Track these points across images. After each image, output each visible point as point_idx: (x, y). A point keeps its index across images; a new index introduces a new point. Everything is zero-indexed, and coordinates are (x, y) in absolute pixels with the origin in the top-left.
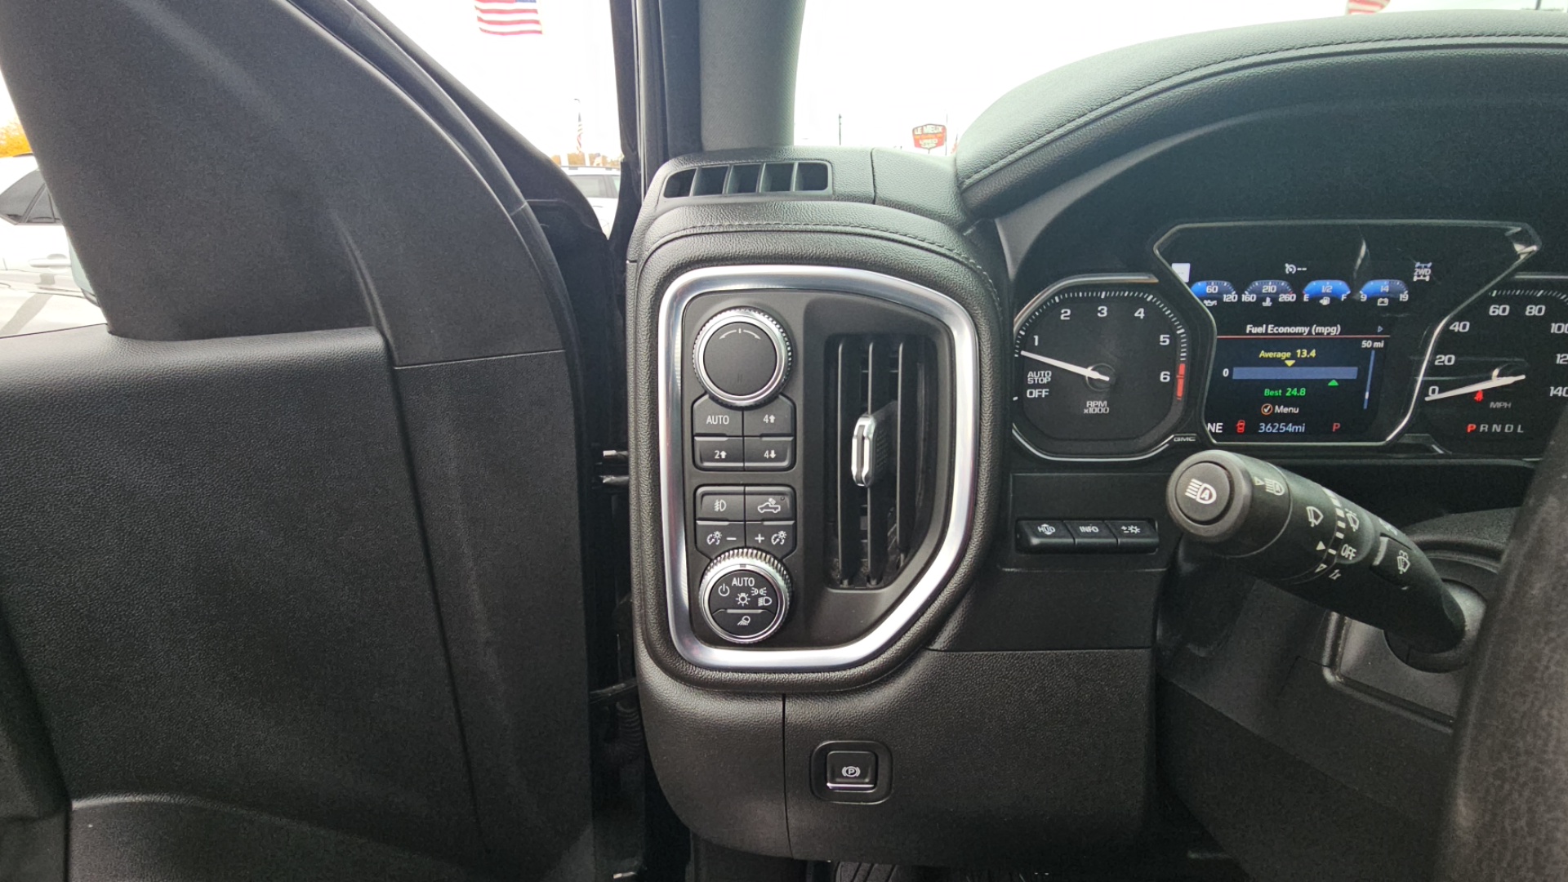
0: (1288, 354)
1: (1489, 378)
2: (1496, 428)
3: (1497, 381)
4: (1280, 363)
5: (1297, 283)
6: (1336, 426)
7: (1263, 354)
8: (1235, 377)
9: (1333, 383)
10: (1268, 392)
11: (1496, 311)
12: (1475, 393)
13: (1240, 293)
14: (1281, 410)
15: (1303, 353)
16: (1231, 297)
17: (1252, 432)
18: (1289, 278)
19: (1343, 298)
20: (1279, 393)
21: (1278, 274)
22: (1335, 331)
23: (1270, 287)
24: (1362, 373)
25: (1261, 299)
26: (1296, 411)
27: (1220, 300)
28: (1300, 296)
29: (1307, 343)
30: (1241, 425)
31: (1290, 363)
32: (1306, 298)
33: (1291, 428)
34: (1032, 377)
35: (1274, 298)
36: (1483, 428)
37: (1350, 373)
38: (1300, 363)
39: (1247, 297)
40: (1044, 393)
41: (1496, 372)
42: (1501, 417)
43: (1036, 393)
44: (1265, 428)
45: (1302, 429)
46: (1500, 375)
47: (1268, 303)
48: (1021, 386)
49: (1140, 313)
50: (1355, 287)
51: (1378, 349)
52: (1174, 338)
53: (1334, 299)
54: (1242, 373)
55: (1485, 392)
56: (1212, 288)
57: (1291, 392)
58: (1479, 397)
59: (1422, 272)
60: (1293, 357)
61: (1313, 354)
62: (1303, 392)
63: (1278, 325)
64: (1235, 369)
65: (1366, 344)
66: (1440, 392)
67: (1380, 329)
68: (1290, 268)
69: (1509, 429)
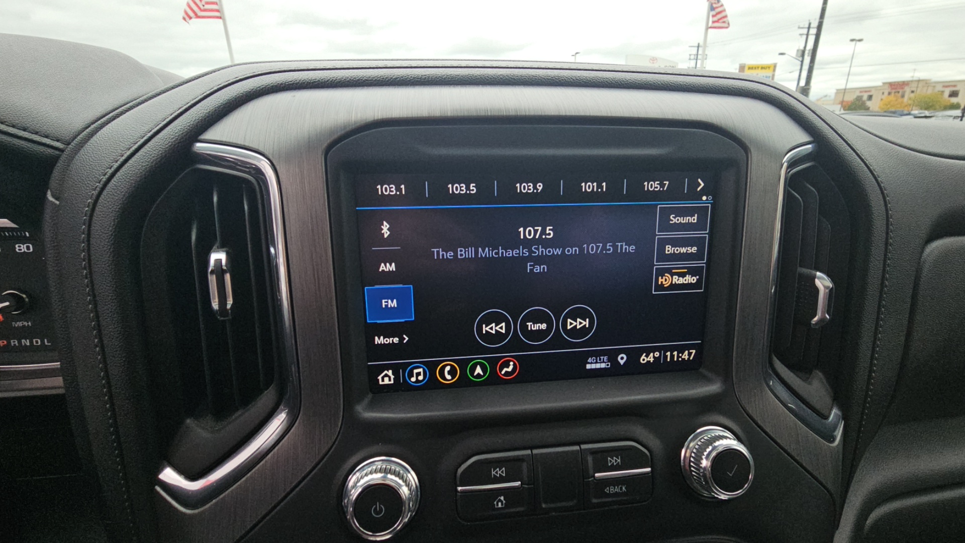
2: (25, 342)
36: (13, 343)
69: (37, 342)
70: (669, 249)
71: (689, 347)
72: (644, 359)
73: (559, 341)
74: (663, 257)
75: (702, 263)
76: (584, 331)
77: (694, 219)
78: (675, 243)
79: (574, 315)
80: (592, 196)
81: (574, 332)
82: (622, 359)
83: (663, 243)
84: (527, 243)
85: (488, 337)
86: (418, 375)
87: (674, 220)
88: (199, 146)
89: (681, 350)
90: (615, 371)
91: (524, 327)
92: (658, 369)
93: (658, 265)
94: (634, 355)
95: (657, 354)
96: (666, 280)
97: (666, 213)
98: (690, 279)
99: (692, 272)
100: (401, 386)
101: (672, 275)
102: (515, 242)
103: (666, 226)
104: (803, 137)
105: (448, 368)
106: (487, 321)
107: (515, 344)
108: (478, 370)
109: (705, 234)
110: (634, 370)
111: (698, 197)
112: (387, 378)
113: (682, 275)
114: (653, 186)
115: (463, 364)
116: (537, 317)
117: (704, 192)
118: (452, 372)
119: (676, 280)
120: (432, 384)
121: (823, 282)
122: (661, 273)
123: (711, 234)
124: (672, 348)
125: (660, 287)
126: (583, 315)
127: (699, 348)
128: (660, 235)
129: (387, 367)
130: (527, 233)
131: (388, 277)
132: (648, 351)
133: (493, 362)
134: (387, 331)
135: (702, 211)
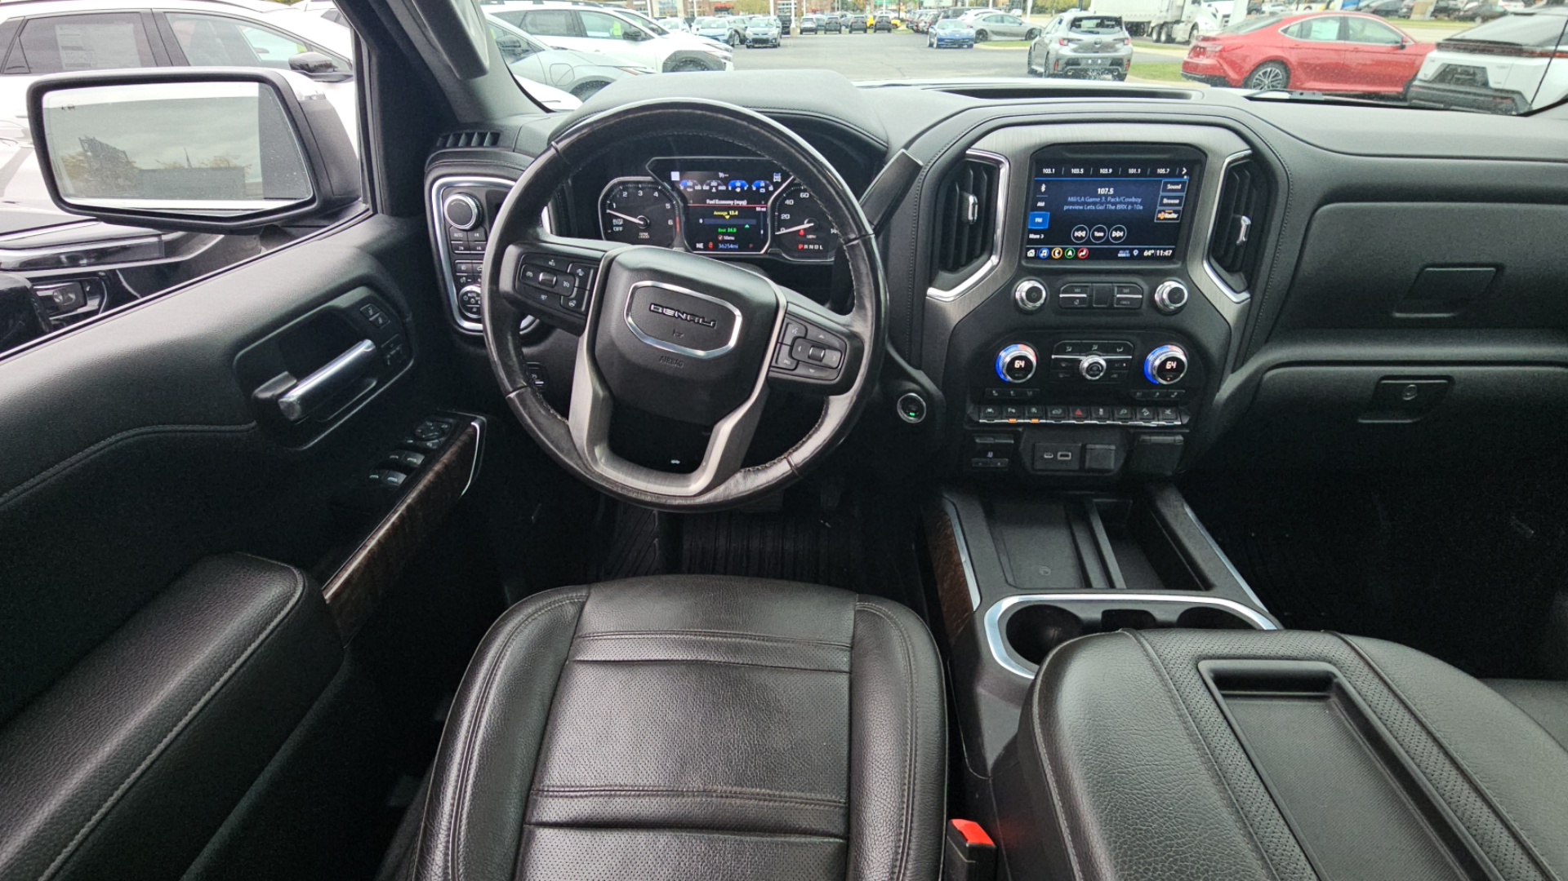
0: (726, 213)
1: (803, 224)
2: (811, 247)
3: (806, 225)
4: (723, 217)
5: (725, 182)
6: (751, 246)
7: (716, 213)
8: (706, 223)
9: (747, 226)
10: (720, 230)
11: (803, 195)
12: (799, 231)
13: (702, 185)
14: (726, 238)
15: (732, 213)
16: (698, 187)
17: (715, 248)
18: (721, 179)
19: (746, 188)
20: (724, 230)
21: (717, 178)
22: (744, 203)
23: (714, 183)
24: (758, 223)
25: (711, 188)
26: (733, 238)
27: (694, 188)
28: (727, 188)
29: (734, 208)
30: (711, 245)
31: (728, 217)
32: (730, 188)
33: (732, 246)
34: (615, 221)
35: (716, 187)
36: (806, 247)
37: (754, 222)
38: (731, 217)
39: (706, 188)
40: (621, 229)
41: (806, 222)
42: (810, 242)
43: (617, 229)
44: (721, 246)
45: (737, 247)
46: (808, 222)
47: (714, 190)
48: (612, 226)
49: (656, 194)
50: (750, 183)
51: (763, 212)
52: (672, 205)
53: (742, 187)
54: (710, 221)
55: (805, 230)
56: (690, 183)
57: (730, 230)
58: (802, 233)
59: (777, 177)
60: (728, 214)
61: (737, 213)
62: (735, 230)
63: (720, 199)
64: (705, 220)
65: (758, 209)
66: (786, 228)
67: (763, 202)
68: (721, 175)
69: (816, 247)
70: (1165, 201)
71: (1169, 249)
72: (1146, 253)
73: (1107, 242)
74: (1162, 204)
75: (1180, 208)
76: (1120, 238)
77: (1179, 187)
78: (1169, 198)
79: (1116, 230)
80: (1133, 175)
81: (1116, 238)
82: (1136, 253)
83: (1163, 198)
84: (1101, 196)
85: (1077, 238)
86: (1044, 253)
87: (1170, 187)
88: (968, 152)
89: (1165, 250)
90: (1132, 258)
91: (1093, 234)
92: (1153, 258)
93: (1159, 208)
94: (1141, 251)
95: (1153, 251)
96: (1162, 216)
97: (1166, 184)
98: (1174, 216)
99: (1175, 212)
100: (1037, 257)
101: (1165, 212)
102: (1096, 195)
103: (1165, 190)
104: (1246, 146)
105: (1057, 251)
106: (1078, 230)
107: (1088, 242)
108: (1070, 253)
109: (1184, 194)
110: (1141, 257)
111: (1183, 176)
112: (1031, 253)
113: (1170, 213)
114: (1161, 171)
115: (1064, 249)
116: (1099, 230)
117: (1186, 174)
118: (1059, 253)
119: (1167, 216)
120: (1050, 257)
121: (1245, 221)
122: (1160, 212)
123: (1187, 194)
124: (1160, 249)
125: (1158, 219)
126: (1120, 229)
127: (1173, 250)
128: (1161, 194)
129: (1032, 248)
130: (1101, 191)
131: (1041, 209)
132: (1149, 249)
133: (1077, 249)
134: (1036, 232)
135: (1183, 183)
